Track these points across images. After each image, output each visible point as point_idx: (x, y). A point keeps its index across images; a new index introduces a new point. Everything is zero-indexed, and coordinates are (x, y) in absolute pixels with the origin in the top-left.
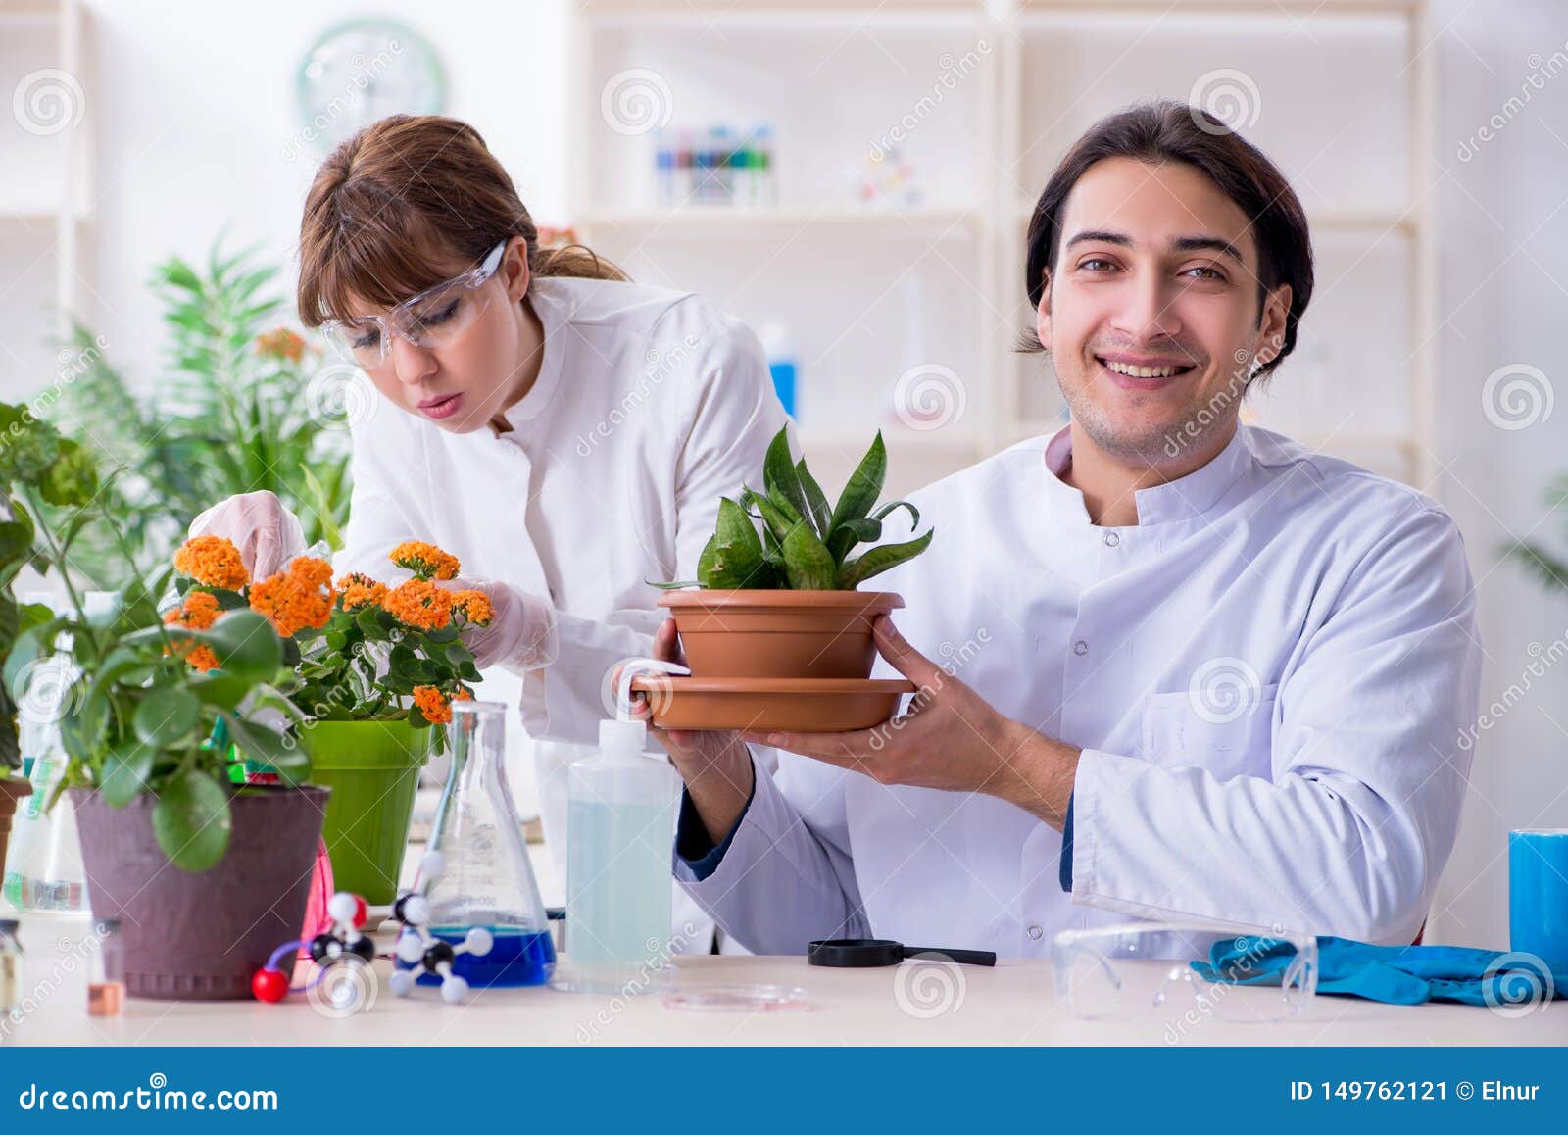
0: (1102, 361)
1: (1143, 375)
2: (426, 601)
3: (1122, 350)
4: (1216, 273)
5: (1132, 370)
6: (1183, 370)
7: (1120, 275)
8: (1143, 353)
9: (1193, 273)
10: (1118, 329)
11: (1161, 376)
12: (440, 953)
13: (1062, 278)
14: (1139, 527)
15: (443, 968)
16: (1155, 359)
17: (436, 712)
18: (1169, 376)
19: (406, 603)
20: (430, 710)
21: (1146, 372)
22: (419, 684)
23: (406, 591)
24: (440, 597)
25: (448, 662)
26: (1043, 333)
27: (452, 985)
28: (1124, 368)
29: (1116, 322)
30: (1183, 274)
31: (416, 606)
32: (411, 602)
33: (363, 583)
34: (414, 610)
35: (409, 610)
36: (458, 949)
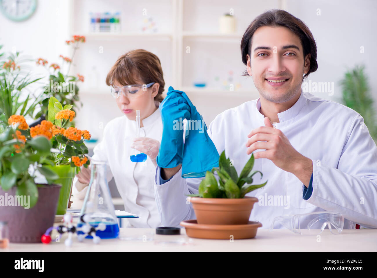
0: (267, 80)
1: (277, 82)
2: (75, 133)
3: (271, 76)
4: (293, 54)
5: (275, 81)
6: (287, 80)
7: (269, 57)
8: (277, 77)
9: (287, 55)
10: (270, 71)
11: (282, 82)
12: (92, 230)
13: (253, 58)
14: (280, 123)
15: (93, 234)
16: (280, 78)
17: (78, 163)
18: (284, 81)
19: (69, 134)
20: (77, 163)
21: (278, 81)
22: (73, 155)
23: (70, 131)
24: (79, 132)
25: (81, 150)
26: (249, 72)
27: (96, 239)
28: (272, 81)
29: (269, 70)
30: (285, 55)
31: (73, 134)
32: (71, 133)
33: (58, 128)
34: (72, 136)
35: (71, 136)
36: (97, 229)
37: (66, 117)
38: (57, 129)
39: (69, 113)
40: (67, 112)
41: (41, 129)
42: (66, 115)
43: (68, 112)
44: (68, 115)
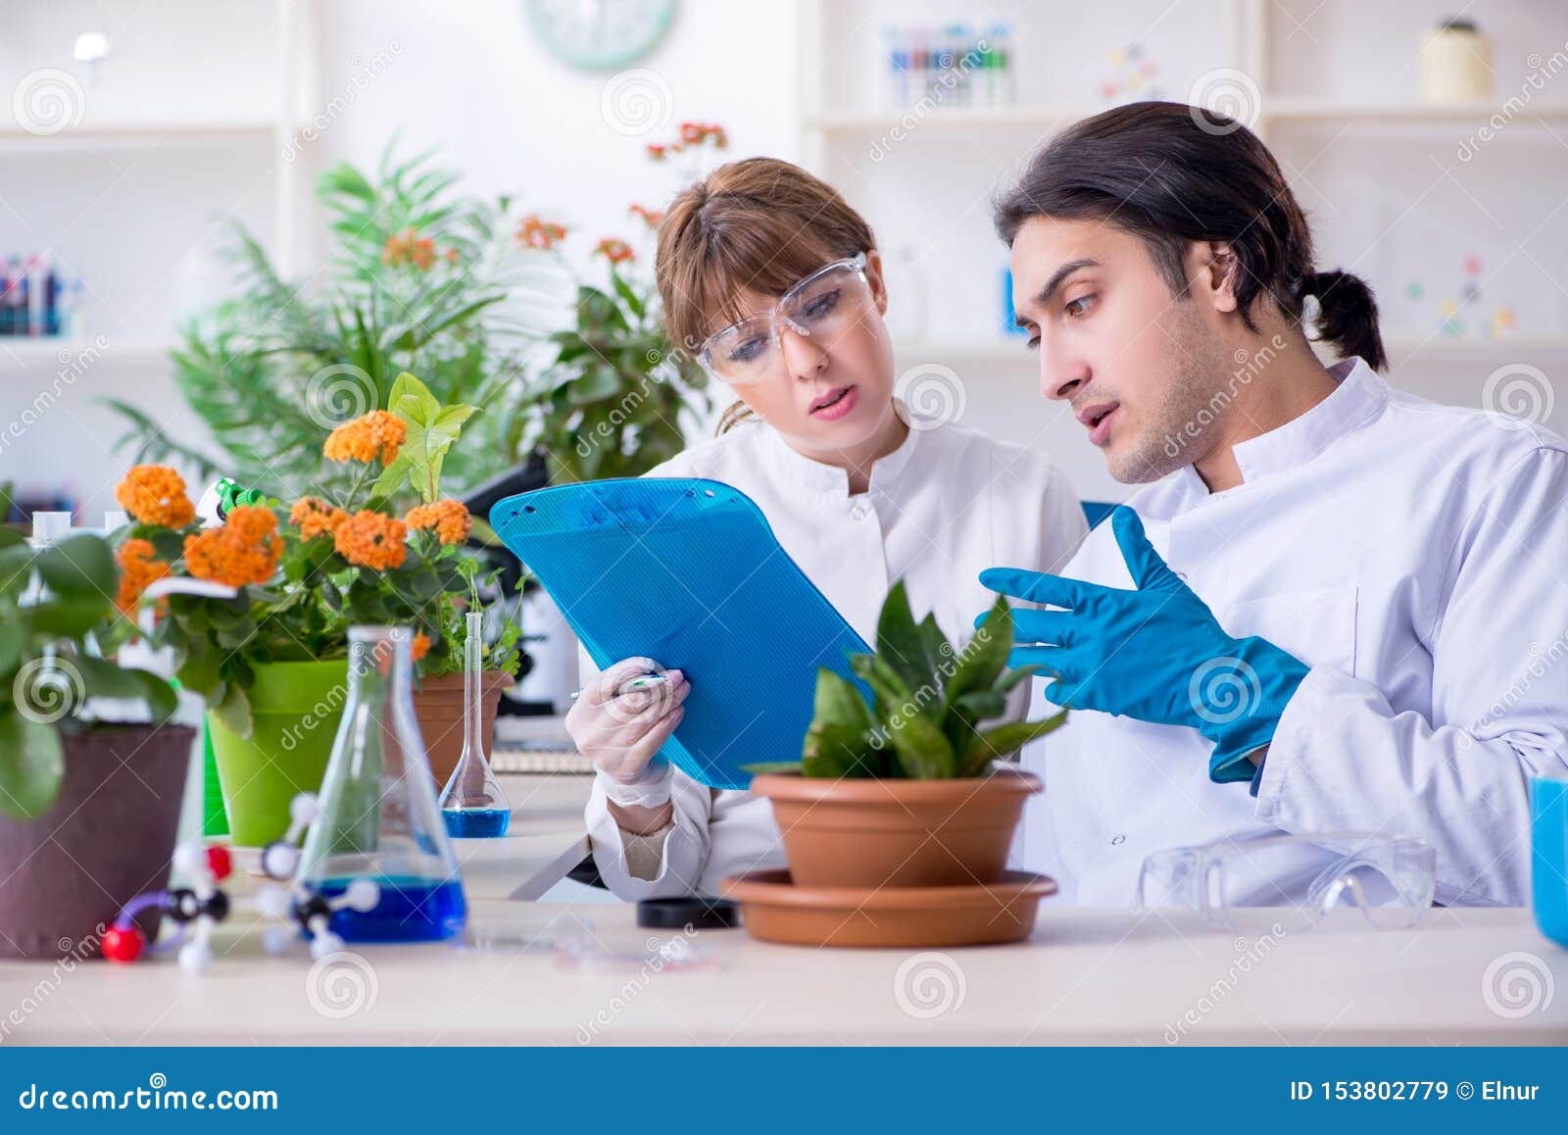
2: (378, 538)
12: (317, 906)
15: (318, 924)
19: (356, 542)
23: (356, 528)
27: (325, 941)
31: (367, 545)
32: (362, 541)
33: (320, 511)
34: (364, 550)
35: (359, 550)
36: (337, 904)
37: (363, 452)
38: (316, 513)
39: (381, 433)
40: (370, 427)
41: (226, 543)
42: (365, 447)
43: (375, 427)
44: (375, 441)
